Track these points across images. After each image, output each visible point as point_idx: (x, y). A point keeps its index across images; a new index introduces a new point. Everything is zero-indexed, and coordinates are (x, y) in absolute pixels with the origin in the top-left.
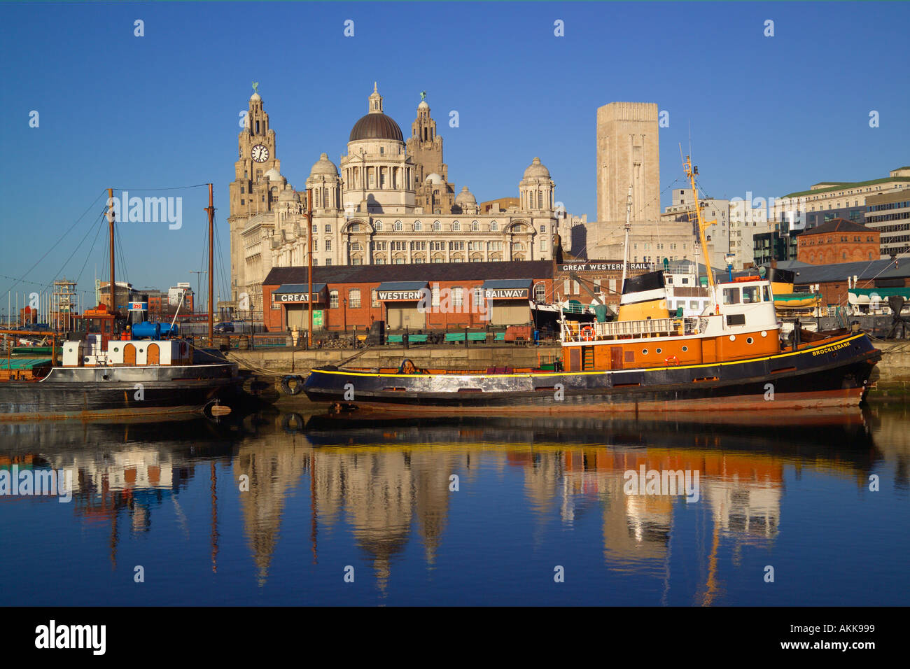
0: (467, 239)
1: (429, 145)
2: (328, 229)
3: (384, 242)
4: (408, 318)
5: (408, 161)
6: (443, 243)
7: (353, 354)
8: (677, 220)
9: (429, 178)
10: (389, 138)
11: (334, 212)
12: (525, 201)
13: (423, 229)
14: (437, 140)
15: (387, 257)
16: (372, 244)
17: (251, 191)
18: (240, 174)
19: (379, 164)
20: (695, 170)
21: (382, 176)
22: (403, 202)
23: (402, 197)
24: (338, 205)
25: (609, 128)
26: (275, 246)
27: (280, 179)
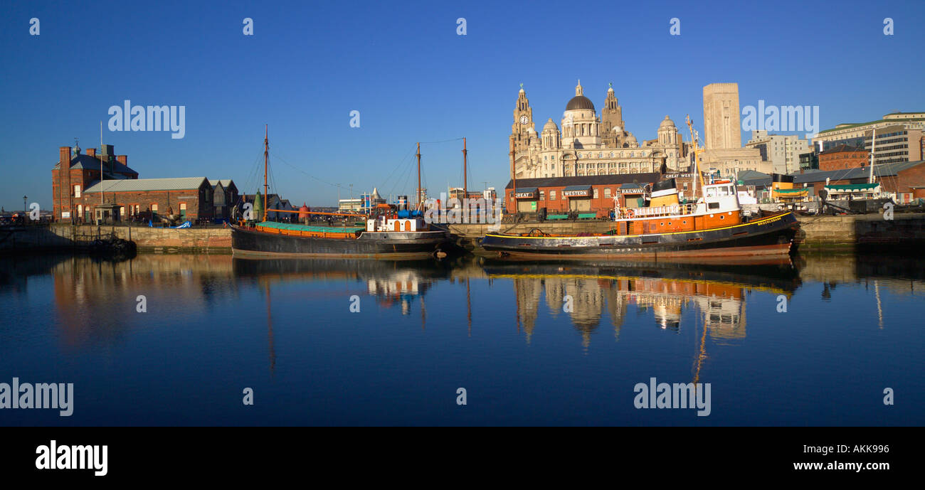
0: (628, 161)
1: (614, 111)
2: (553, 158)
3: (583, 164)
4: (581, 205)
5: (597, 121)
6: (615, 164)
7: (512, 226)
8: (755, 147)
9: (614, 128)
10: (586, 108)
11: (556, 149)
12: (661, 140)
13: (604, 156)
14: (618, 108)
15: (584, 172)
16: (576, 165)
17: (520, 139)
18: (514, 131)
19: (581, 123)
20: (692, 122)
21: (583, 129)
22: (594, 142)
23: (594, 140)
24: (558, 146)
25: (710, 97)
26: (528, 168)
27: (535, 132)
